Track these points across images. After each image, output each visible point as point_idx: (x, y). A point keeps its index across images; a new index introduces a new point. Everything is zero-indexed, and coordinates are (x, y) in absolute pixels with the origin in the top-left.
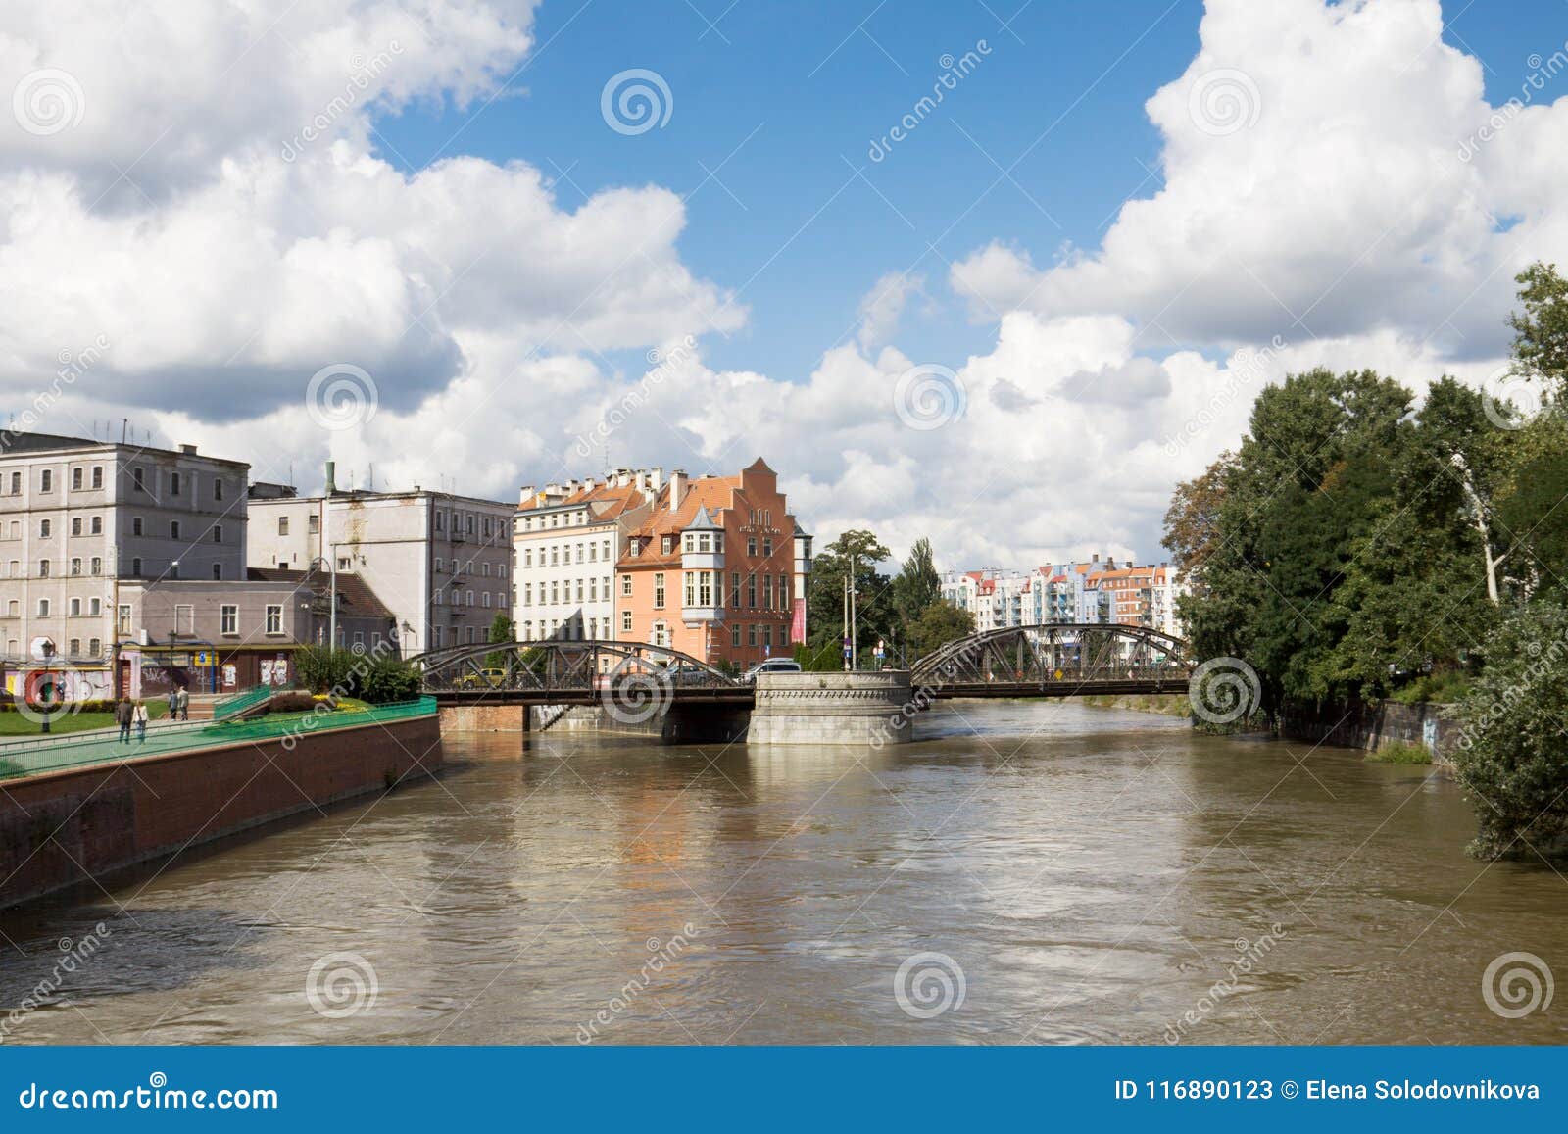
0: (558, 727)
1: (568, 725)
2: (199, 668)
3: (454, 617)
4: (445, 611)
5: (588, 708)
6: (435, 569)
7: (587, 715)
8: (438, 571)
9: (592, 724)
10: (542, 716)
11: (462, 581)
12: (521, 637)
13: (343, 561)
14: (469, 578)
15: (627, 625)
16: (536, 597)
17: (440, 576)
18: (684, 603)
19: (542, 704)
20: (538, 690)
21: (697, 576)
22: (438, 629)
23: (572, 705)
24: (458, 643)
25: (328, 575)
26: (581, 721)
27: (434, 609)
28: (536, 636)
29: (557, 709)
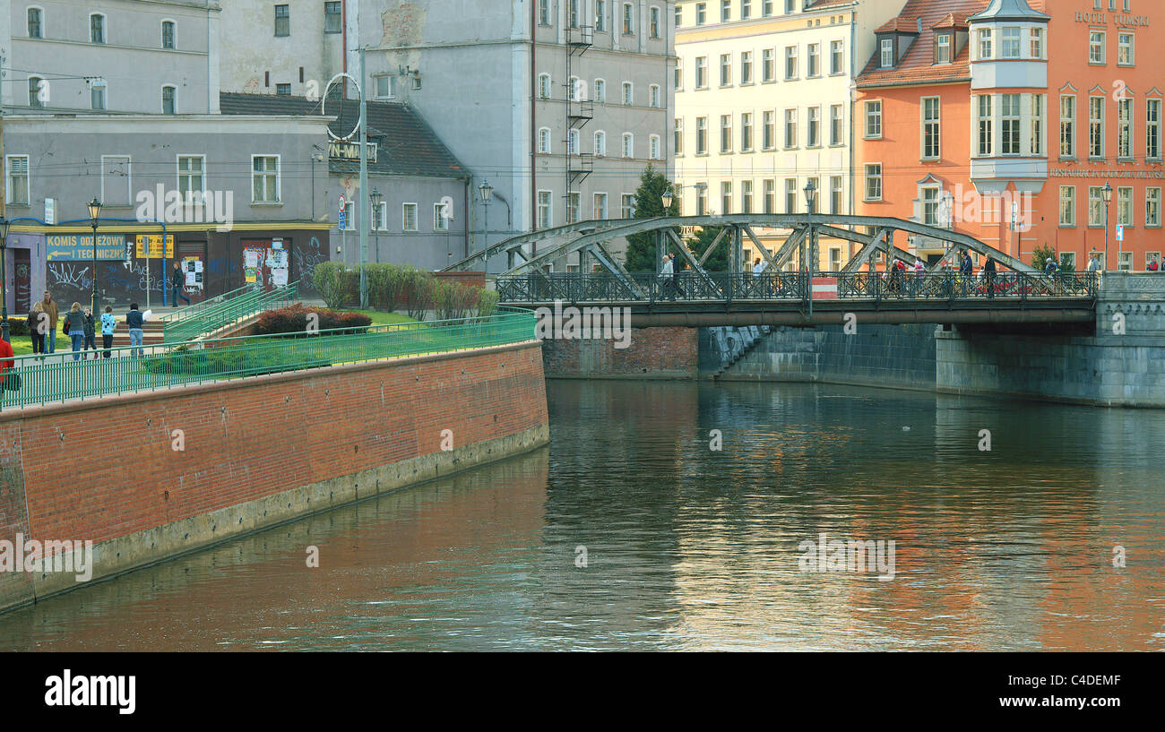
0: (751, 366)
1: (768, 362)
2: (143, 261)
3: (573, 175)
4: (558, 166)
5: (803, 334)
6: (538, 95)
7: (802, 345)
8: (545, 99)
9: (810, 360)
10: (724, 348)
11: (587, 114)
12: (689, 208)
13: (380, 78)
14: (597, 108)
15: (874, 187)
16: (714, 141)
17: (550, 106)
18: (974, 150)
19: (724, 325)
20: (713, 299)
21: (996, 101)
22: (546, 196)
23: (775, 327)
24: (580, 219)
25: (356, 104)
26: (790, 356)
27: (538, 162)
28: (714, 207)
29: (748, 335)
